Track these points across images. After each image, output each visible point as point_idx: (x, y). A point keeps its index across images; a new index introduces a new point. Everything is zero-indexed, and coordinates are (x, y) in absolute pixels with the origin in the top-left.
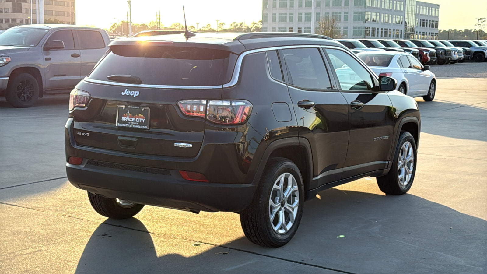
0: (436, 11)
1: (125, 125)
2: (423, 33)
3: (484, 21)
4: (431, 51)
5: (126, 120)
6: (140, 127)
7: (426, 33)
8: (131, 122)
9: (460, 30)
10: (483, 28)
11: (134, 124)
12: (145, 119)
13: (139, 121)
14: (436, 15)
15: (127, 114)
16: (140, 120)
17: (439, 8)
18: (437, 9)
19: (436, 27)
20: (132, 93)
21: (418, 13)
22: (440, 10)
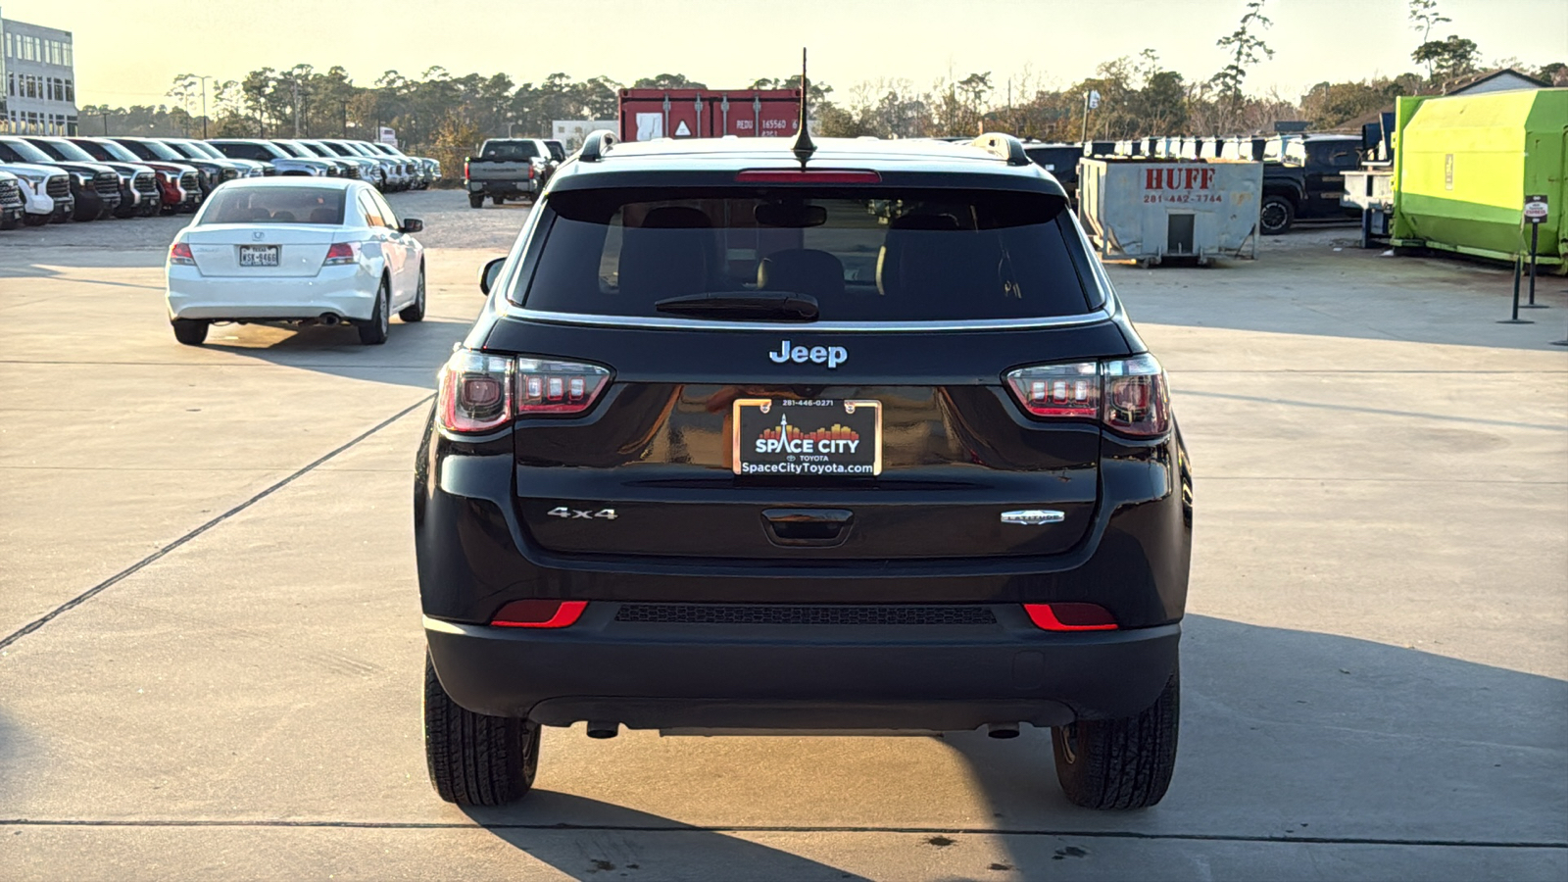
0: (65, 52)
1: (774, 468)
2: (33, 115)
3: (191, 84)
4: (185, 171)
5: (773, 450)
6: (841, 469)
7: (42, 115)
8: (797, 455)
9: (120, 109)
10: (191, 103)
11: (812, 463)
12: (860, 439)
13: (833, 451)
14: (65, 64)
15: (778, 428)
16: (837, 446)
17: (70, 43)
18: (65, 46)
19: (68, 100)
20: (817, 355)
21: (10, 55)
22: (74, 47)
